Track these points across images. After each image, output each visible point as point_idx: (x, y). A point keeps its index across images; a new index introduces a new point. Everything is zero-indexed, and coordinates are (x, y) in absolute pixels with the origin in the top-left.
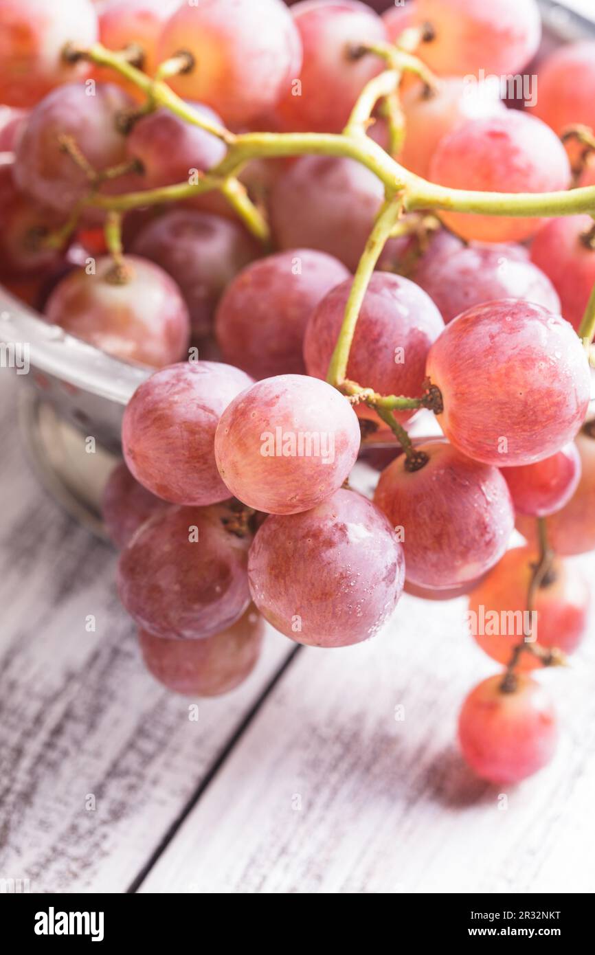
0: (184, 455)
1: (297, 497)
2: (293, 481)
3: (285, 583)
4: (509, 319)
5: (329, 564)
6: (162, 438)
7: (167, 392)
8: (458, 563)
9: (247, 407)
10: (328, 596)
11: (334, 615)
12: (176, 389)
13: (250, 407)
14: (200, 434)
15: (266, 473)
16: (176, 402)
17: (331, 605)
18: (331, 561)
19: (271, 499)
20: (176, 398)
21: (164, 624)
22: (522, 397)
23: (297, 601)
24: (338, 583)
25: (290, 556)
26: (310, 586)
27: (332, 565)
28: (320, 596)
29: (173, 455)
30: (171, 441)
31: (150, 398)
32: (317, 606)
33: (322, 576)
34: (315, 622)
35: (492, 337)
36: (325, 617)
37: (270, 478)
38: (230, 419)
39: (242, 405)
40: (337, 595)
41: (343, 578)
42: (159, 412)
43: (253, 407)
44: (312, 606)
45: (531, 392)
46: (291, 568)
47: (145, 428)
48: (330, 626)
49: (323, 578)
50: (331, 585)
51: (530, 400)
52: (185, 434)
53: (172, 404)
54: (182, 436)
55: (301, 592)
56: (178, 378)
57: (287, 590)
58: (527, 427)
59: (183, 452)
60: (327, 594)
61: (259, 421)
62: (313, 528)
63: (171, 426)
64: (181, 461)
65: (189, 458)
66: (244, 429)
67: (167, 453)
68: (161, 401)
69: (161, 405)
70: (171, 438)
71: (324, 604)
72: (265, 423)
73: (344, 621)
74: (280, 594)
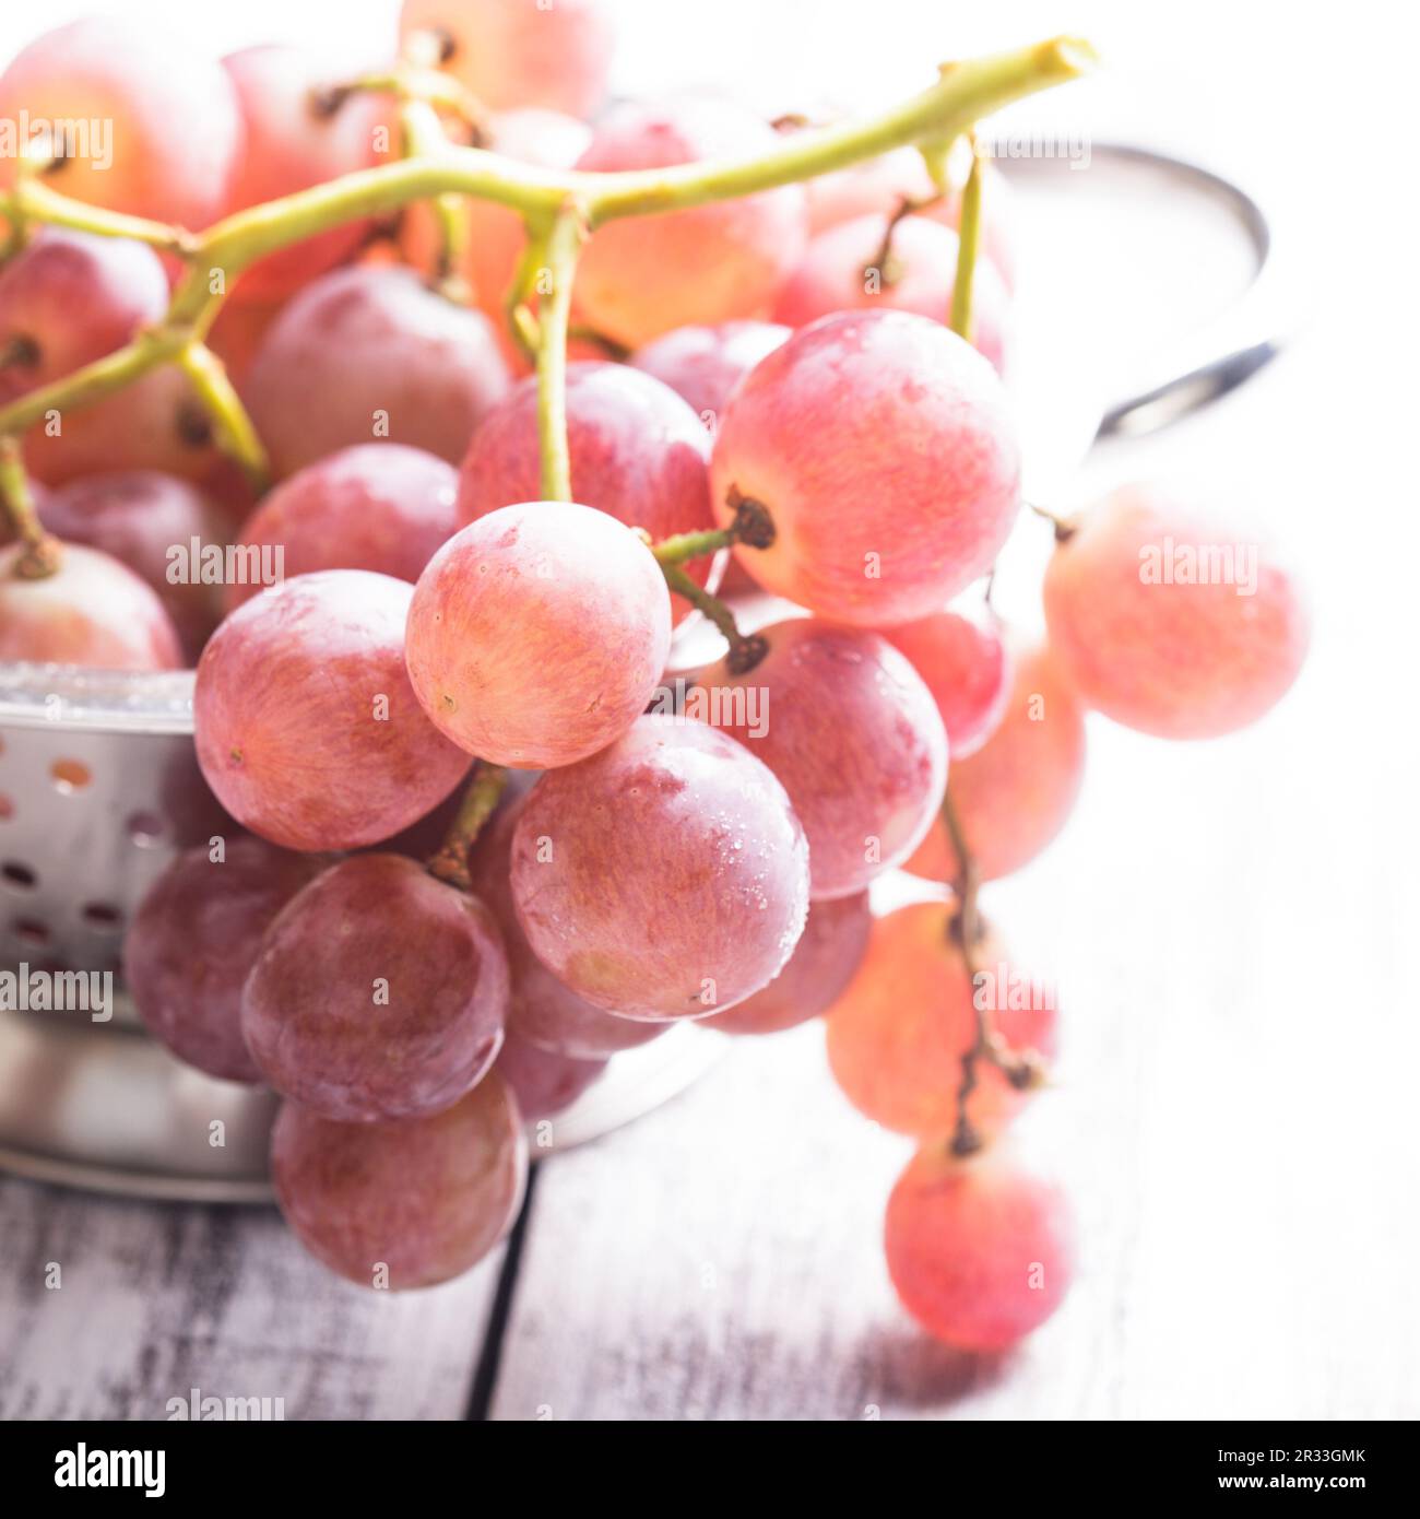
0: (348, 720)
1: (602, 701)
2: (591, 665)
3: (614, 878)
4: (850, 333)
5: (686, 819)
6: (299, 701)
7: (279, 623)
8: (881, 811)
9: (461, 564)
10: (701, 877)
11: (722, 916)
12: (294, 612)
13: (469, 561)
14: (365, 674)
15: (540, 663)
16: (304, 632)
17: (710, 895)
18: (687, 813)
19: (557, 717)
20: (300, 625)
21: (378, 1079)
22: (923, 451)
23: (647, 905)
24: (713, 848)
25: (608, 829)
26: (663, 868)
27: (693, 820)
28: (687, 882)
29: (326, 726)
30: (316, 701)
31: (248, 644)
32: (687, 904)
33: (680, 844)
34: (688, 937)
35: (835, 366)
36: (705, 921)
37: (548, 670)
38: (437, 597)
39: (451, 565)
40: (717, 872)
41: (719, 838)
42: (278, 659)
43: (476, 559)
44: (676, 905)
45: (937, 438)
46: (617, 847)
47: (259, 696)
48: (717, 939)
49: (684, 849)
50: (701, 856)
51: (939, 453)
52: (341, 680)
53: (296, 639)
54: (336, 686)
55: (650, 886)
56: (289, 599)
57: (620, 890)
58: (945, 506)
59: (344, 714)
60: (698, 874)
61: (498, 575)
62: (634, 772)
63: (310, 674)
64: (344, 733)
65: (357, 724)
66: (474, 599)
67: (316, 725)
68: (273, 640)
69: (276, 646)
70: (315, 696)
71: (699, 894)
72: (511, 573)
73: (740, 922)
74: (610, 904)
